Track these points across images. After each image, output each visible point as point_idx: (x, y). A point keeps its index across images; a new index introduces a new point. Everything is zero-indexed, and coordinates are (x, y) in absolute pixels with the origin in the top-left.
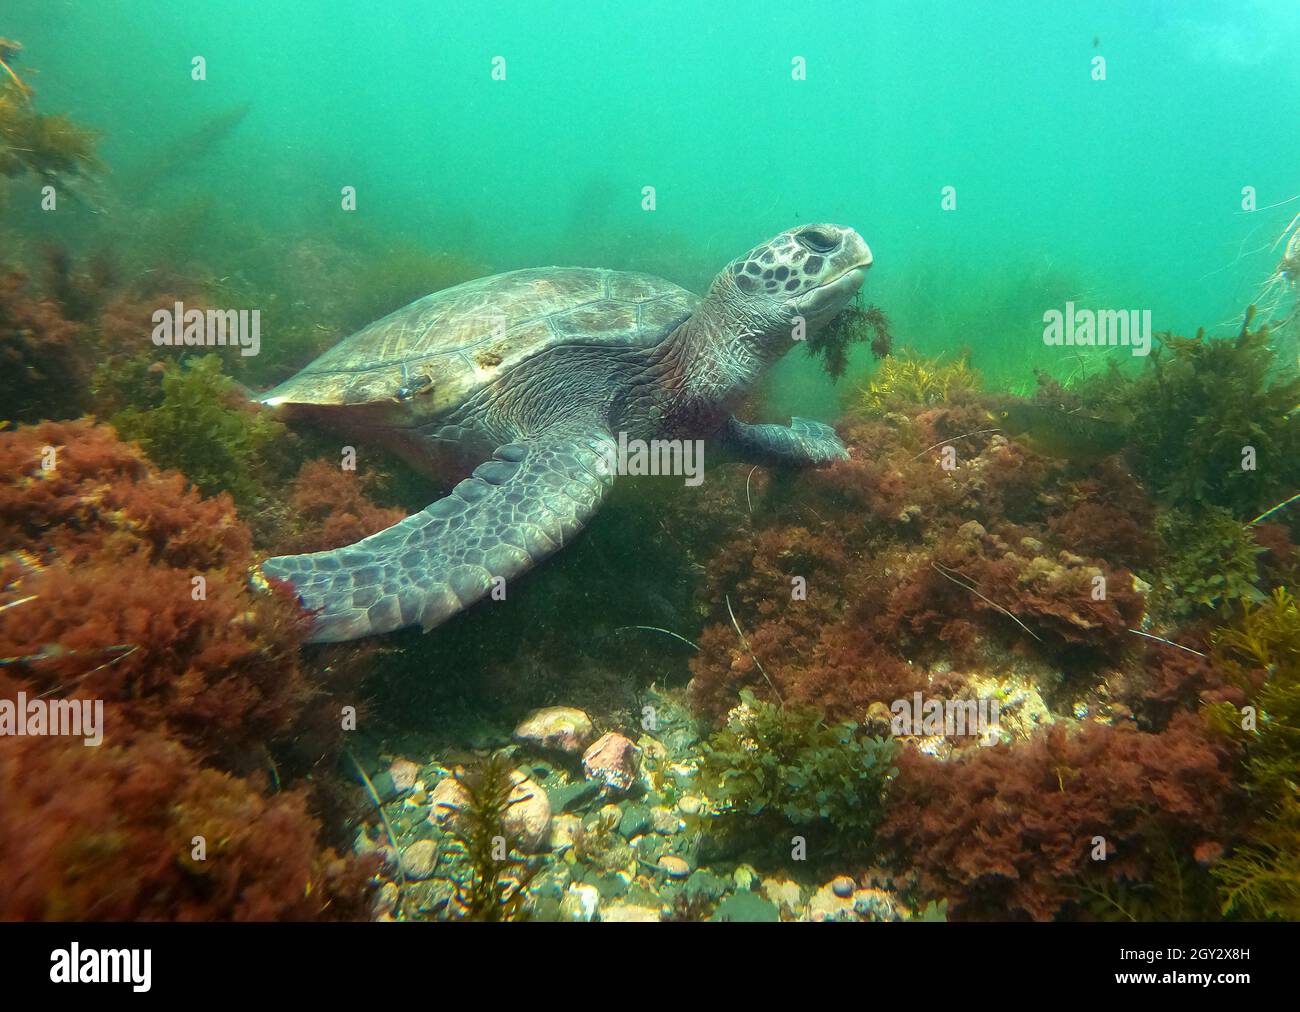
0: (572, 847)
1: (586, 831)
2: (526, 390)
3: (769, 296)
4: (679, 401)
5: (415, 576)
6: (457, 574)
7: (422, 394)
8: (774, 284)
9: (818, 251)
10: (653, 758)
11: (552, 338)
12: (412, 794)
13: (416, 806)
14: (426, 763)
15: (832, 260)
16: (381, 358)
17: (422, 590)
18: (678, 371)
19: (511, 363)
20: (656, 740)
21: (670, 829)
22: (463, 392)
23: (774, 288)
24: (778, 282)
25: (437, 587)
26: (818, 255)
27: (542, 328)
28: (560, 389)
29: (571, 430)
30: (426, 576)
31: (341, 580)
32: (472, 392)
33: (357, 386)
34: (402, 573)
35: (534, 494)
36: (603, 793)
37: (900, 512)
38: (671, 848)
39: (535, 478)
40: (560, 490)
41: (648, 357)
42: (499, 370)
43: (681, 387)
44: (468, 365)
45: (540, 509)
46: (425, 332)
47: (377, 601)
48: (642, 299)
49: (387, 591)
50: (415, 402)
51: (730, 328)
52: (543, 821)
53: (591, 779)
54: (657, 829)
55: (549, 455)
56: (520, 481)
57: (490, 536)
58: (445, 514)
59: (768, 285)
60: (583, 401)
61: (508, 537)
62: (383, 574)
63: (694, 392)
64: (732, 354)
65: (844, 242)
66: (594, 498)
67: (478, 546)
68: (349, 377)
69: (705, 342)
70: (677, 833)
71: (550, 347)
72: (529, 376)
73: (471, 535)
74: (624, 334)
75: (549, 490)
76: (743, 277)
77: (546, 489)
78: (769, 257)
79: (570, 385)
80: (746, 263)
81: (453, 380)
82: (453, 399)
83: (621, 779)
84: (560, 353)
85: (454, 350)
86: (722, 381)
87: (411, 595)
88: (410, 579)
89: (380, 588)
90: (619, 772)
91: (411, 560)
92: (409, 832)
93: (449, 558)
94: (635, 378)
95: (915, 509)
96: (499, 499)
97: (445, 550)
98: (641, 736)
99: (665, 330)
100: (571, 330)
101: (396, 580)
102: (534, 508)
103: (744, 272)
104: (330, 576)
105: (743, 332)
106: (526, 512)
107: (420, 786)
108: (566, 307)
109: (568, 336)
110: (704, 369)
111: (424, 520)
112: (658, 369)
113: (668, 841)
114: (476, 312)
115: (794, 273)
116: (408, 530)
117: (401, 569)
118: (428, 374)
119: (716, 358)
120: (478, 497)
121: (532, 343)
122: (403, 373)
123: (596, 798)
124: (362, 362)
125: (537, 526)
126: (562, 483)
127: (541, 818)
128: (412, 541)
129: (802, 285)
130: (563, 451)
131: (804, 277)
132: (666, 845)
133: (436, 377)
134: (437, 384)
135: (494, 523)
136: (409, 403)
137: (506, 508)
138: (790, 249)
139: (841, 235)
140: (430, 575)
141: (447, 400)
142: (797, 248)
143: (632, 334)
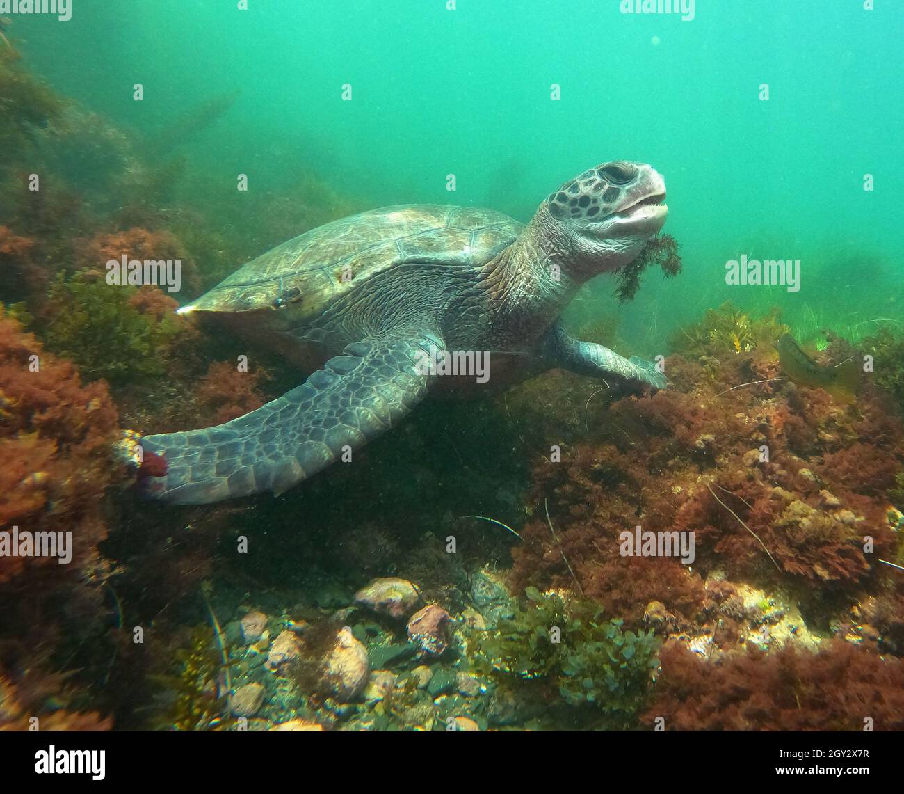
0: (382, 701)
1: (396, 687)
2: (374, 300)
3: (573, 220)
4: (503, 310)
5: (269, 449)
6: (302, 449)
7: (293, 302)
8: (577, 210)
9: (615, 183)
10: (472, 628)
11: (397, 258)
12: (258, 641)
13: (258, 652)
14: (278, 615)
15: (628, 191)
16: (265, 275)
17: (274, 462)
18: (502, 284)
19: (363, 278)
20: (479, 613)
21: (471, 693)
22: (325, 301)
23: (578, 213)
24: (581, 208)
25: (286, 459)
26: (615, 186)
27: (390, 250)
28: (402, 299)
29: (407, 332)
30: (277, 450)
31: (208, 453)
32: (331, 301)
33: (245, 297)
34: (258, 447)
35: (369, 383)
36: (419, 655)
37: (697, 438)
38: (468, 709)
39: (372, 370)
40: (391, 380)
41: (477, 274)
42: (353, 284)
43: (505, 297)
44: (329, 280)
45: (373, 396)
46: (301, 254)
47: (235, 471)
48: (477, 227)
49: (245, 462)
50: (288, 309)
51: (543, 248)
52: (358, 676)
53: (412, 642)
54: (461, 691)
55: (386, 352)
56: (360, 372)
57: (332, 417)
58: (298, 399)
59: (573, 211)
60: (420, 308)
61: (346, 418)
62: (243, 448)
63: (514, 303)
64: (545, 270)
65: (640, 176)
66: (419, 387)
67: (321, 425)
68: (240, 289)
69: (523, 260)
70: (477, 697)
71: (395, 265)
72: (378, 288)
73: (316, 416)
74: (457, 255)
75: (382, 380)
76: (555, 205)
77: (379, 379)
78: (575, 188)
79: (411, 296)
80: (557, 194)
81: (317, 292)
82: (317, 307)
83: (435, 645)
84: (404, 269)
85: (321, 268)
86: (538, 292)
87: (264, 466)
88: (264, 453)
89: (239, 460)
90: (434, 639)
91: (266, 437)
92: (246, 674)
93: (298, 435)
94: (467, 291)
95: (709, 437)
96: (341, 386)
97: (294, 429)
98: (466, 608)
99: (492, 251)
100: (413, 251)
101: (253, 453)
102: (368, 395)
103: (555, 201)
104: (198, 450)
105: (553, 251)
106: (362, 398)
107: (265, 635)
108: (412, 233)
109: (411, 256)
110: (522, 282)
111: (282, 404)
112: (486, 283)
113: (468, 703)
114: (341, 238)
115: (595, 201)
116: (267, 413)
117: (258, 444)
118: (298, 287)
119: (532, 273)
120: (325, 385)
121: (380, 262)
122: (279, 286)
123: (412, 659)
124: (252, 278)
125: (369, 410)
126: (393, 375)
127: (357, 673)
128: (269, 421)
129: (600, 211)
130: (397, 349)
131: (603, 204)
132: (465, 707)
133: (303, 289)
134: (305, 295)
135: (334, 407)
136: (283, 309)
137: (346, 394)
138: (592, 182)
139: (637, 169)
140: (280, 449)
141: (313, 308)
142: (599, 180)
143: (465, 255)
